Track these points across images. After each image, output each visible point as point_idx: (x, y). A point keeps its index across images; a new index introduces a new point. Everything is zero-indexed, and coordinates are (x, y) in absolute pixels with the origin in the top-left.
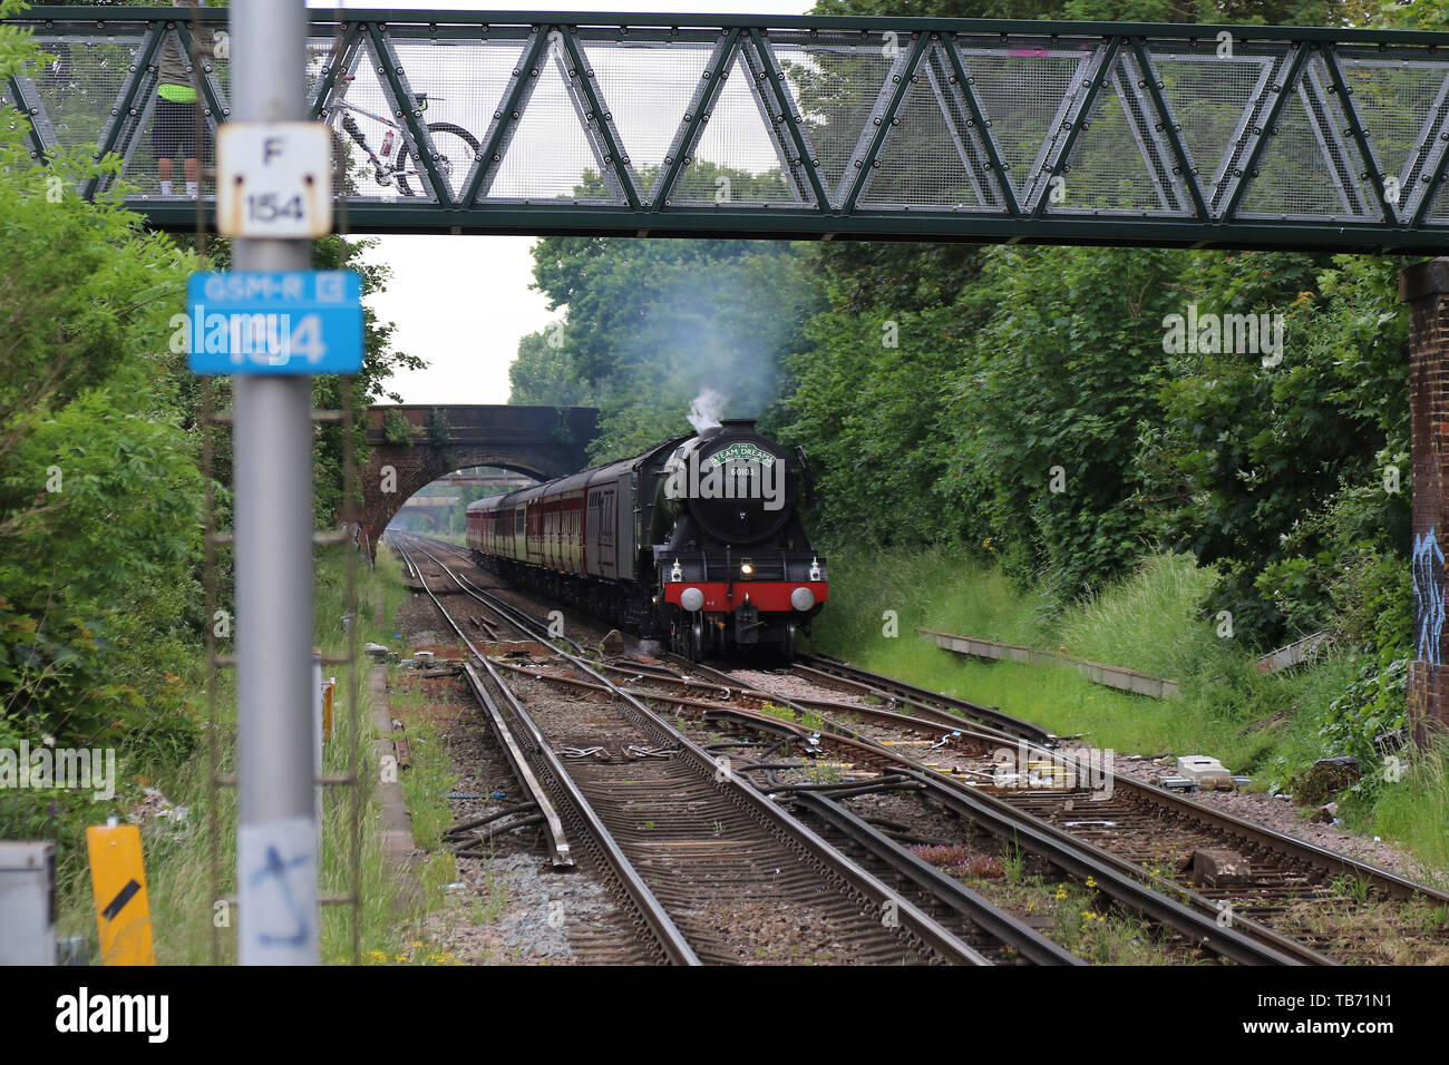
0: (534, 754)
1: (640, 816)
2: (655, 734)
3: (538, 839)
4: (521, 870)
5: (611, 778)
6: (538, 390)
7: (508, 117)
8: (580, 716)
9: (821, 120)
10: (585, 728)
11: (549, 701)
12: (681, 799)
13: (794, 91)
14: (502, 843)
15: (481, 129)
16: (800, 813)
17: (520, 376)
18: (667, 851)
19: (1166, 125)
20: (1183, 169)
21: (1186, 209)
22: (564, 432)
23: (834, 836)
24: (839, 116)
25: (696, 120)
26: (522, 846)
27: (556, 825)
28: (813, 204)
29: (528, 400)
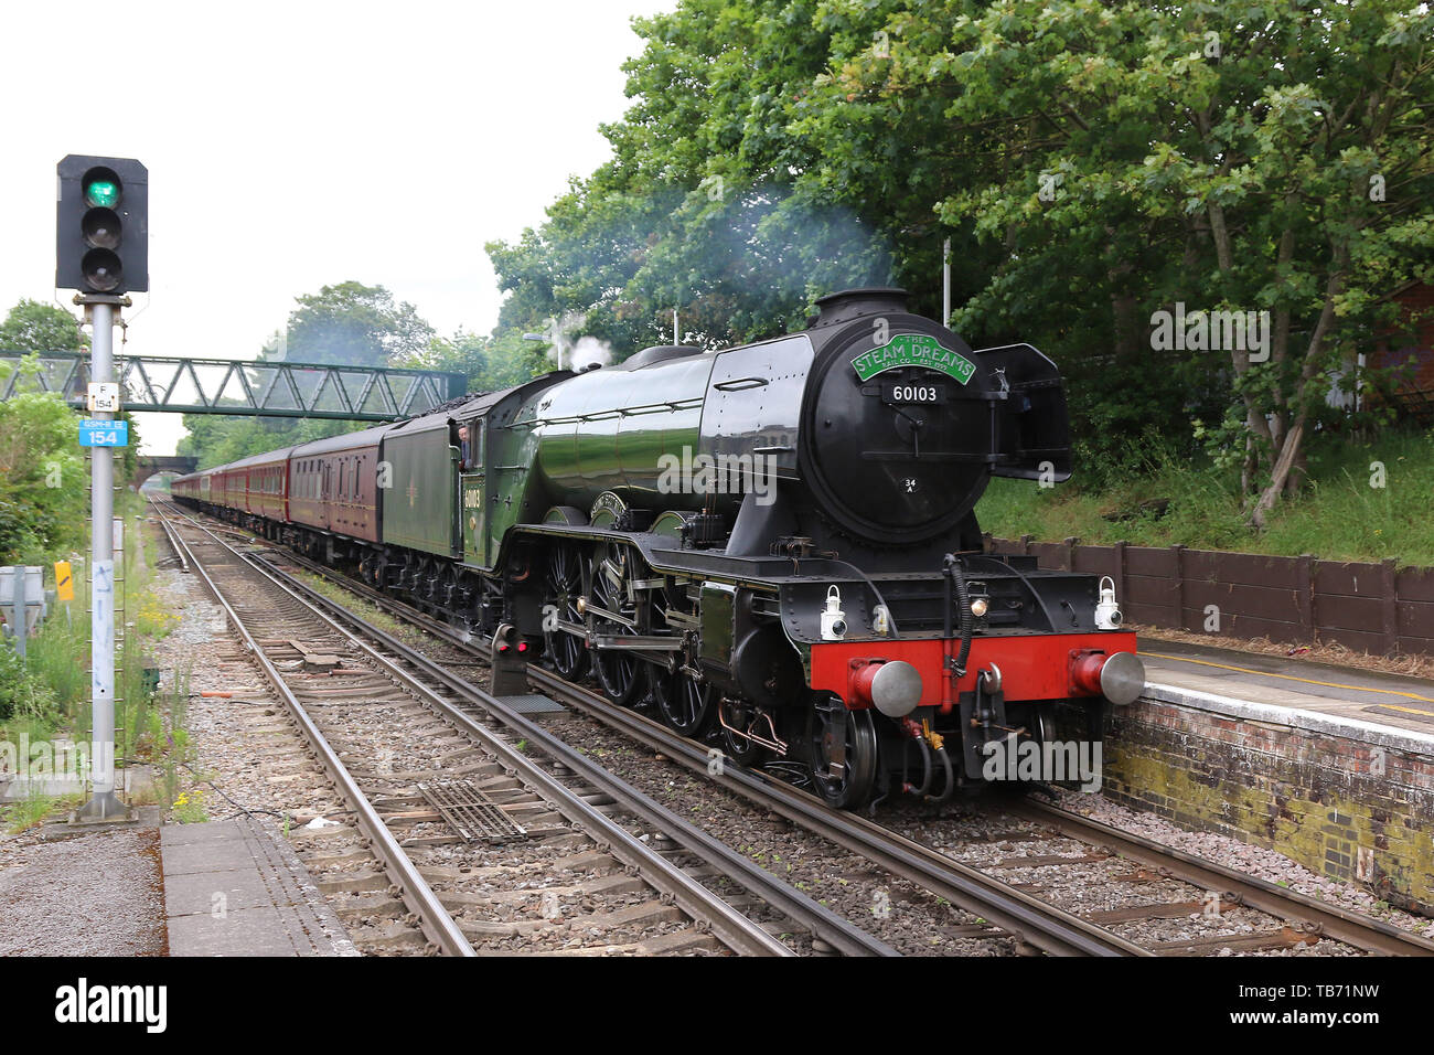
0: (179, 543)
1: (207, 559)
2: (211, 538)
3: (180, 565)
4: (175, 572)
5: (199, 550)
6: (183, 452)
7: (174, 383)
8: (192, 534)
9: (257, 386)
10: (192, 538)
11: (184, 530)
12: (218, 555)
13: (249, 380)
14: (170, 566)
15: (167, 387)
16: (250, 558)
17: (178, 449)
18: (214, 567)
19: (344, 390)
20: (348, 401)
21: (348, 411)
22: (189, 463)
23: (258, 564)
24: (263, 385)
25: (223, 386)
26: (176, 567)
27: (185, 562)
28: (253, 407)
29: (179, 455)
